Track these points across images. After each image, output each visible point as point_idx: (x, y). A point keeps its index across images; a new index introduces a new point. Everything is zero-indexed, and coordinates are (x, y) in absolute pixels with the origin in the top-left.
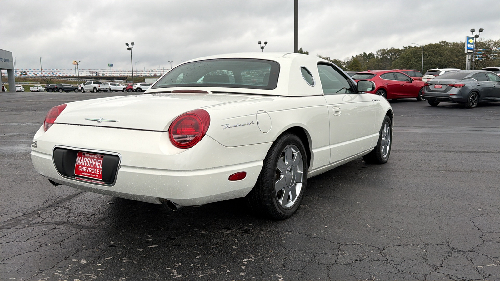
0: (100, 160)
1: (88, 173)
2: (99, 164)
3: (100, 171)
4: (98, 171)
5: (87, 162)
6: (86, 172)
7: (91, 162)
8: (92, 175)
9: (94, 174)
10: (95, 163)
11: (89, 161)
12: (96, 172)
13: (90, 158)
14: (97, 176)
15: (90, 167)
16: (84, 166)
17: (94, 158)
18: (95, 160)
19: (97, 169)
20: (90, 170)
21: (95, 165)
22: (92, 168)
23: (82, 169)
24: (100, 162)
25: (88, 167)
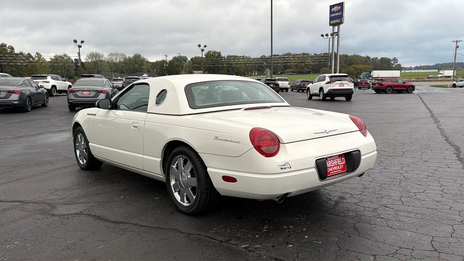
0: (339, 159)
1: (335, 170)
2: (340, 161)
3: (342, 166)
4: (341, 167)
5: (331, 164)
6: (333, 171)
7: (334, 163)
8: (337, 171)
9: (339, 169)
10: (337, 162)
11: (333, 162)
12: (340, 167)
13: (332, 160)
14: (341, 170)
15: (335, 166)
16: (331, 167)
17: (335, 159)
18: (336, 160)
19: (339, 165)
20: (335, 168)
21: (337, 163)
22: (336, 166)
23: (330, 170)
24: (340, 160)
25: (334, 167)
